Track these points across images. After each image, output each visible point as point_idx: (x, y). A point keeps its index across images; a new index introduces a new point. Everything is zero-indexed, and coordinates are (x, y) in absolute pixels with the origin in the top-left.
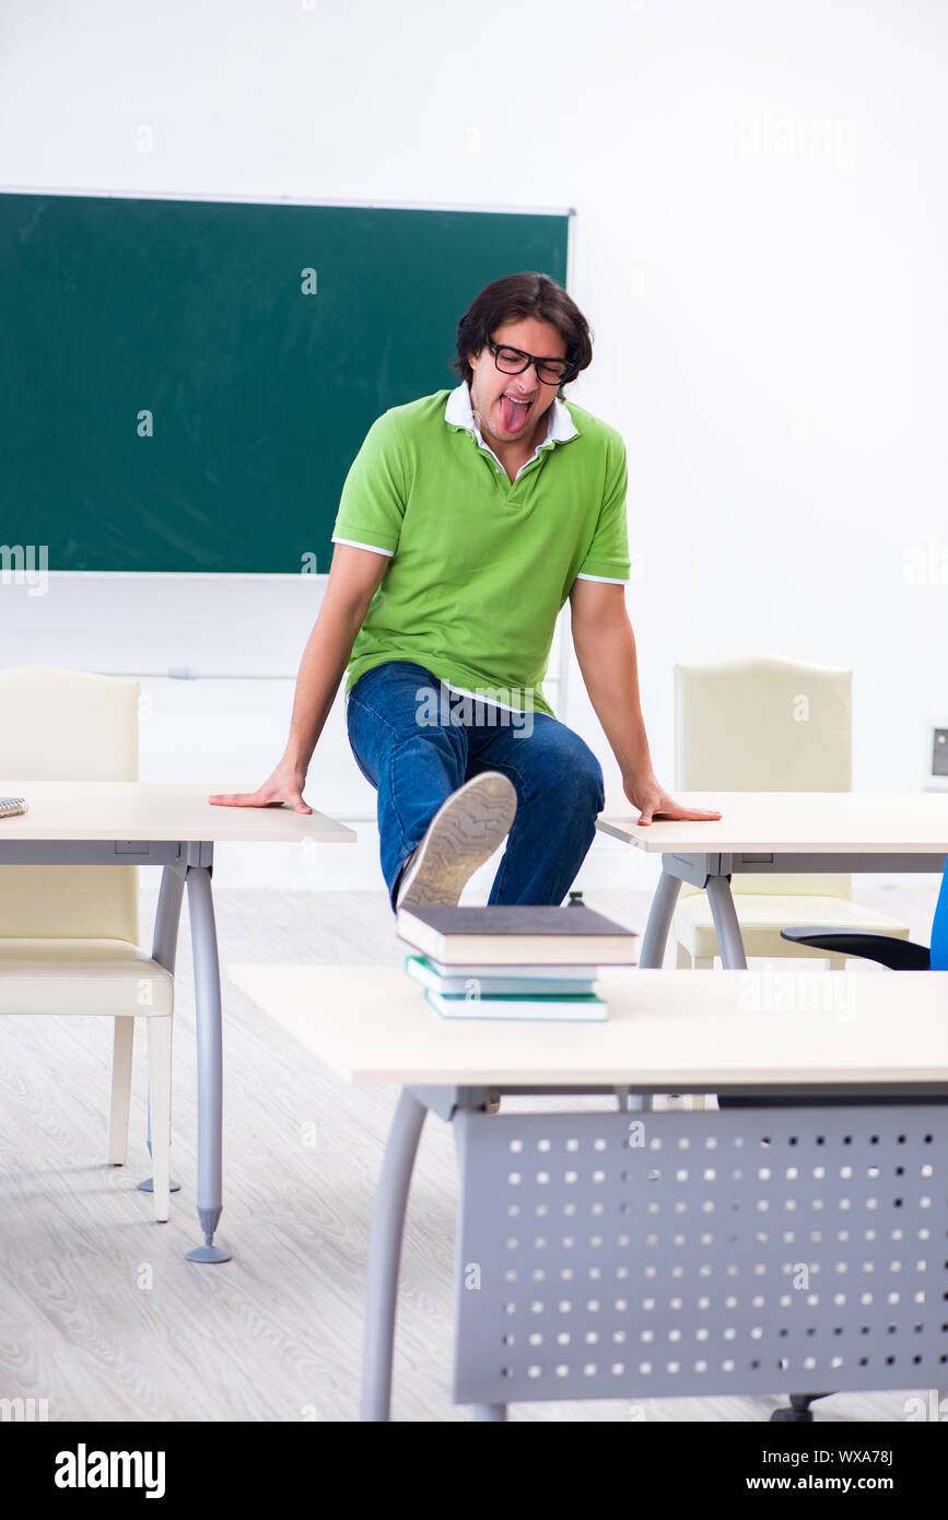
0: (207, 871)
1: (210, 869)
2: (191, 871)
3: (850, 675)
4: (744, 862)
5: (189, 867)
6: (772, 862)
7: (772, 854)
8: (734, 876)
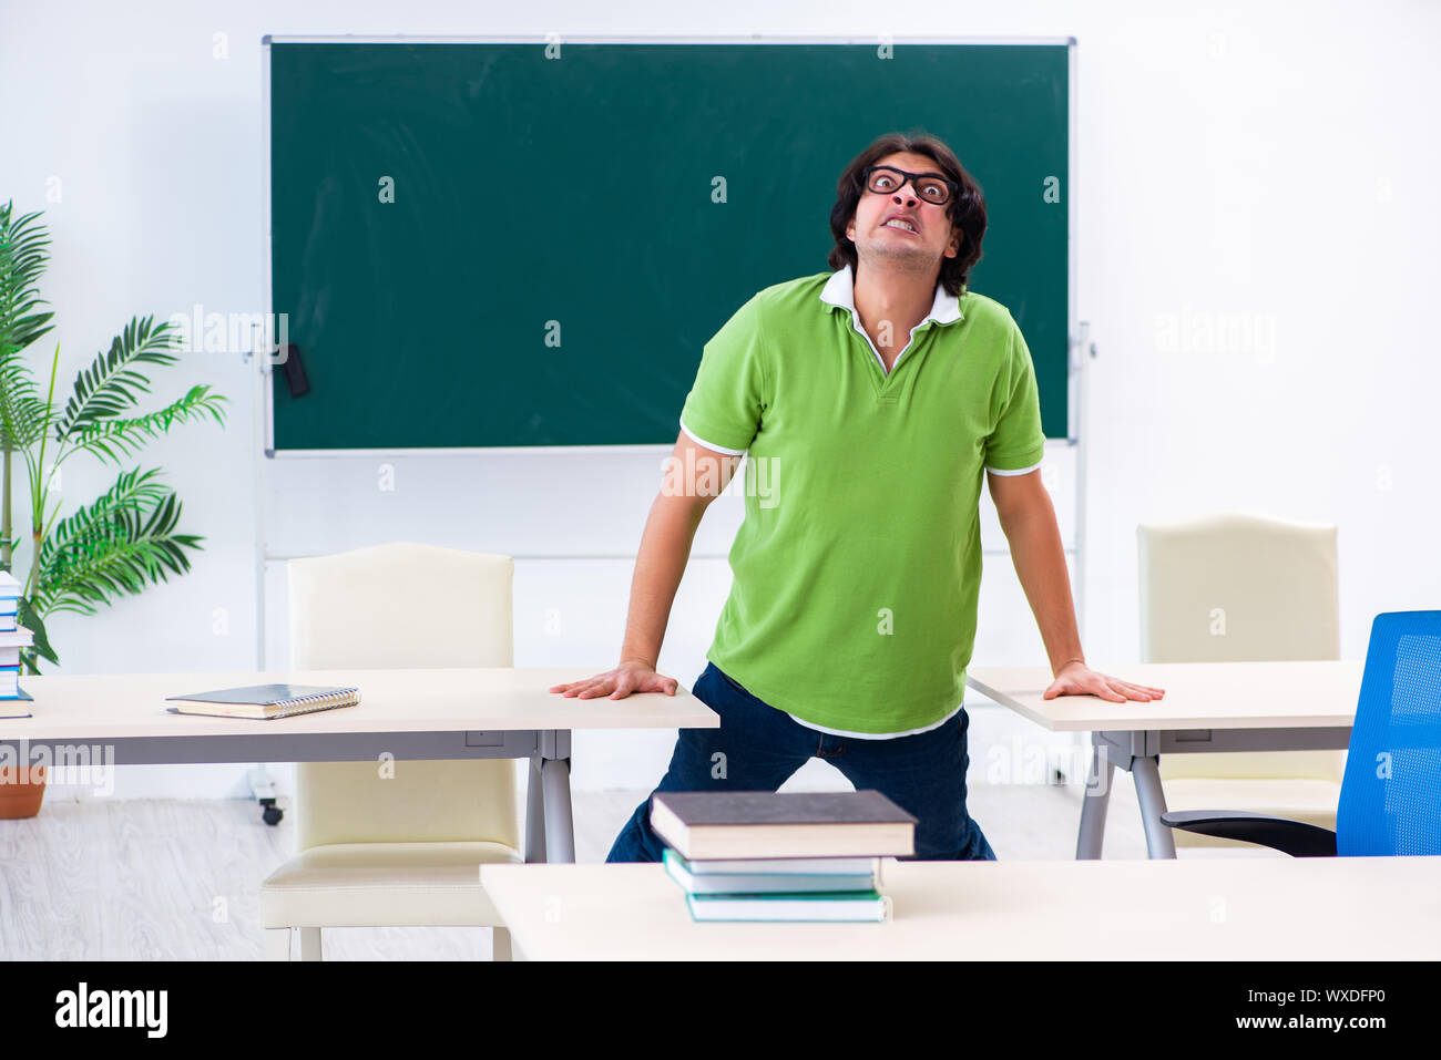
0: (565, 763)
1: (568, 761)
2: (547, 765)
3: (1335, 532)
4: (1177, 741)
5: (544, 760)
6: (1210, 740)
7: (1210, 731)
8: (1163, 757)
